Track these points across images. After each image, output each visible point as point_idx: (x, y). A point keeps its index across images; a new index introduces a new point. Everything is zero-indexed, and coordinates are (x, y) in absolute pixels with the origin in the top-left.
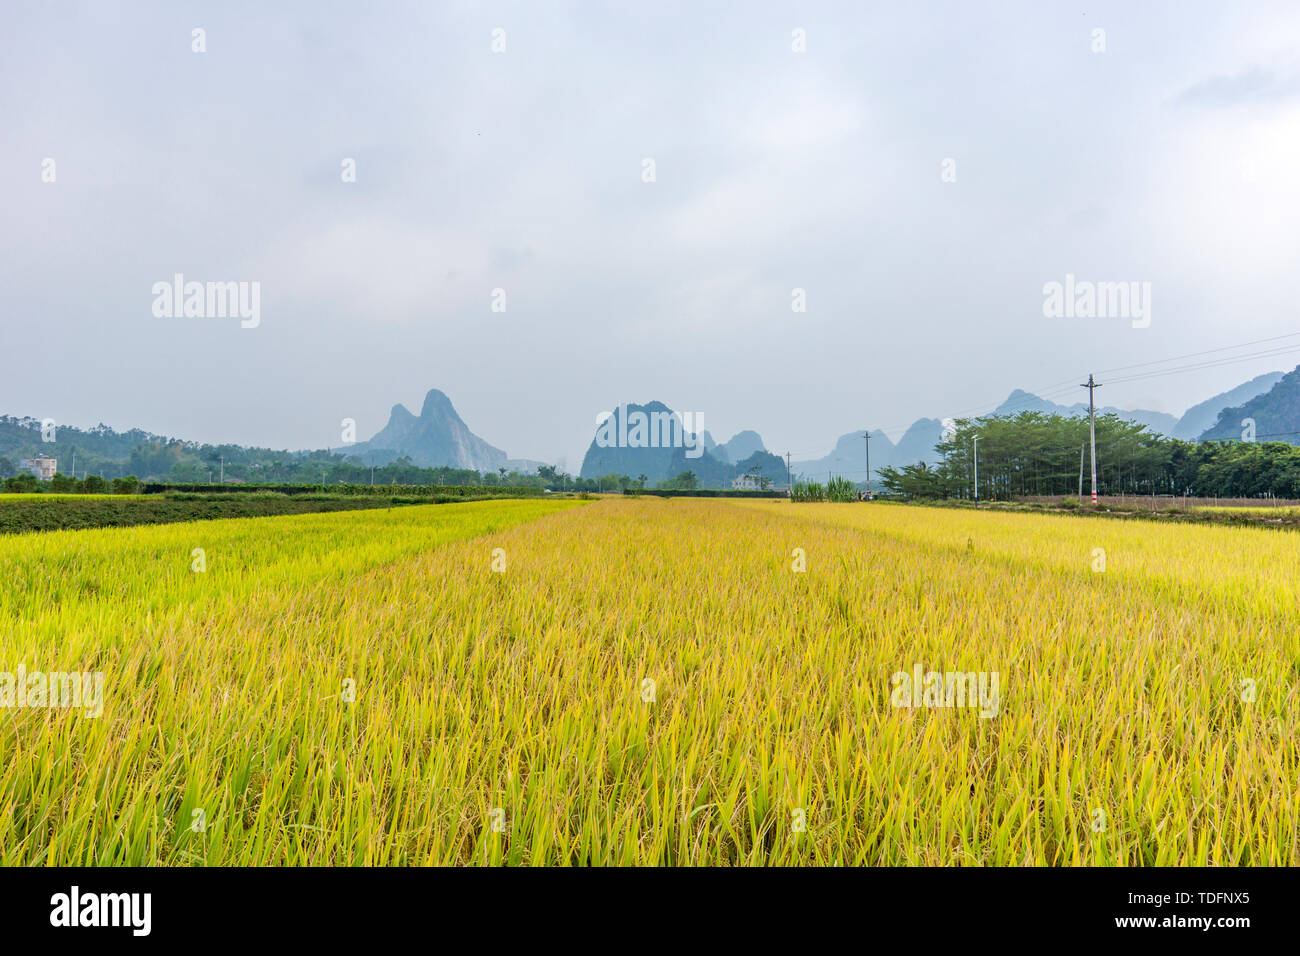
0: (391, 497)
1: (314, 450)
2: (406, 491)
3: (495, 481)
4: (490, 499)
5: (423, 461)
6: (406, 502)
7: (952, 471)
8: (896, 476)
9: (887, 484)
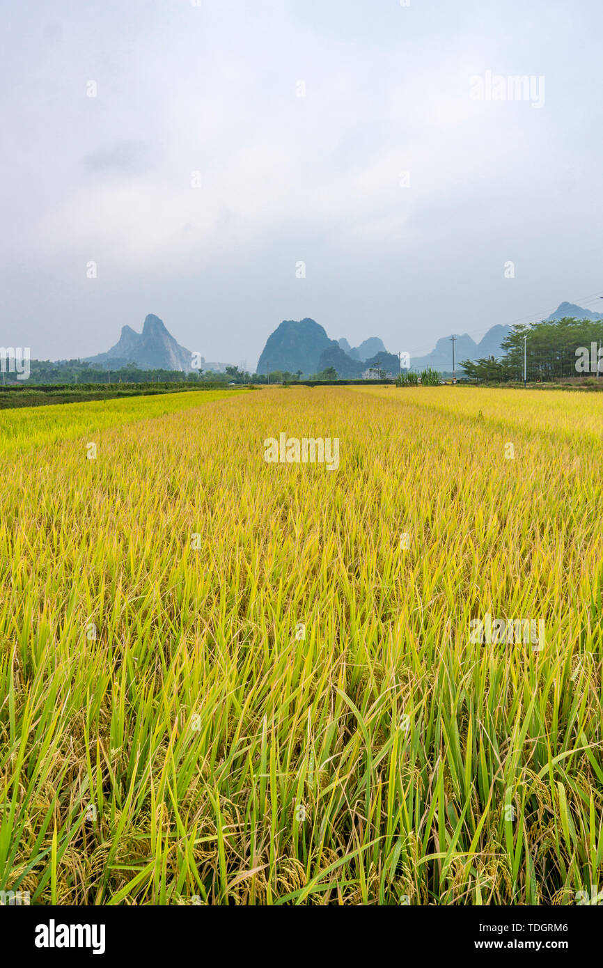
0: (117, 392)
1: (69, 360)
2: (128, 387)
3: (195, 378)
4: (186, 391)
5: (145, 365)
6: (127, 395)
7: (511, 362)
8: (472, 366)
9: (466, 372)
